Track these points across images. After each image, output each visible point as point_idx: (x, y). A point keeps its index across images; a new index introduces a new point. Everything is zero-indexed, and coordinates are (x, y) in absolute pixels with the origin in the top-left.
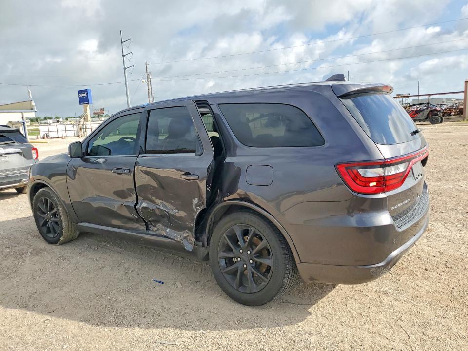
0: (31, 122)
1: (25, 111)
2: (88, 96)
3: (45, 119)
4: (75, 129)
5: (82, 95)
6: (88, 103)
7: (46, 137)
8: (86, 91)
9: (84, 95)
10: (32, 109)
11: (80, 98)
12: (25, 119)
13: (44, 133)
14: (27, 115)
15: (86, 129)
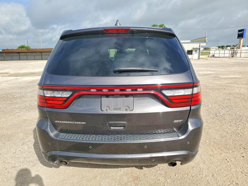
0: (219, 48)
1: (201, 42)
2: (243, 33)
3: (227, 47)
4: (230, 53)
5: (240, 33)
6: (243, 38)
7: (212, 57)
8: (243, 30)
9: (241, 32)
10: (205, 41)
11: (238, 34)
12: (200, 47)
13: (212, 54)
14: (202, 44)
15: (237, 53)
